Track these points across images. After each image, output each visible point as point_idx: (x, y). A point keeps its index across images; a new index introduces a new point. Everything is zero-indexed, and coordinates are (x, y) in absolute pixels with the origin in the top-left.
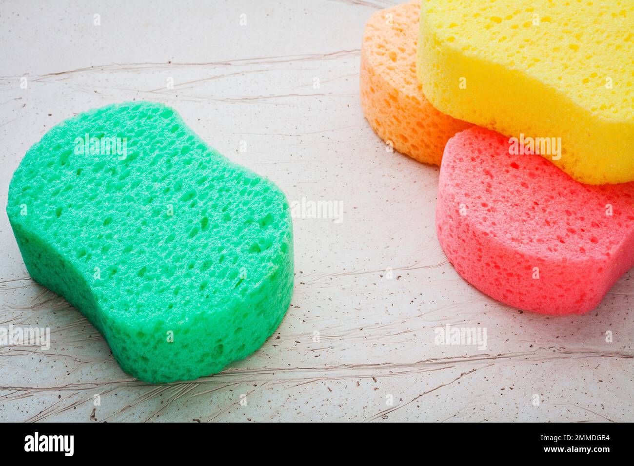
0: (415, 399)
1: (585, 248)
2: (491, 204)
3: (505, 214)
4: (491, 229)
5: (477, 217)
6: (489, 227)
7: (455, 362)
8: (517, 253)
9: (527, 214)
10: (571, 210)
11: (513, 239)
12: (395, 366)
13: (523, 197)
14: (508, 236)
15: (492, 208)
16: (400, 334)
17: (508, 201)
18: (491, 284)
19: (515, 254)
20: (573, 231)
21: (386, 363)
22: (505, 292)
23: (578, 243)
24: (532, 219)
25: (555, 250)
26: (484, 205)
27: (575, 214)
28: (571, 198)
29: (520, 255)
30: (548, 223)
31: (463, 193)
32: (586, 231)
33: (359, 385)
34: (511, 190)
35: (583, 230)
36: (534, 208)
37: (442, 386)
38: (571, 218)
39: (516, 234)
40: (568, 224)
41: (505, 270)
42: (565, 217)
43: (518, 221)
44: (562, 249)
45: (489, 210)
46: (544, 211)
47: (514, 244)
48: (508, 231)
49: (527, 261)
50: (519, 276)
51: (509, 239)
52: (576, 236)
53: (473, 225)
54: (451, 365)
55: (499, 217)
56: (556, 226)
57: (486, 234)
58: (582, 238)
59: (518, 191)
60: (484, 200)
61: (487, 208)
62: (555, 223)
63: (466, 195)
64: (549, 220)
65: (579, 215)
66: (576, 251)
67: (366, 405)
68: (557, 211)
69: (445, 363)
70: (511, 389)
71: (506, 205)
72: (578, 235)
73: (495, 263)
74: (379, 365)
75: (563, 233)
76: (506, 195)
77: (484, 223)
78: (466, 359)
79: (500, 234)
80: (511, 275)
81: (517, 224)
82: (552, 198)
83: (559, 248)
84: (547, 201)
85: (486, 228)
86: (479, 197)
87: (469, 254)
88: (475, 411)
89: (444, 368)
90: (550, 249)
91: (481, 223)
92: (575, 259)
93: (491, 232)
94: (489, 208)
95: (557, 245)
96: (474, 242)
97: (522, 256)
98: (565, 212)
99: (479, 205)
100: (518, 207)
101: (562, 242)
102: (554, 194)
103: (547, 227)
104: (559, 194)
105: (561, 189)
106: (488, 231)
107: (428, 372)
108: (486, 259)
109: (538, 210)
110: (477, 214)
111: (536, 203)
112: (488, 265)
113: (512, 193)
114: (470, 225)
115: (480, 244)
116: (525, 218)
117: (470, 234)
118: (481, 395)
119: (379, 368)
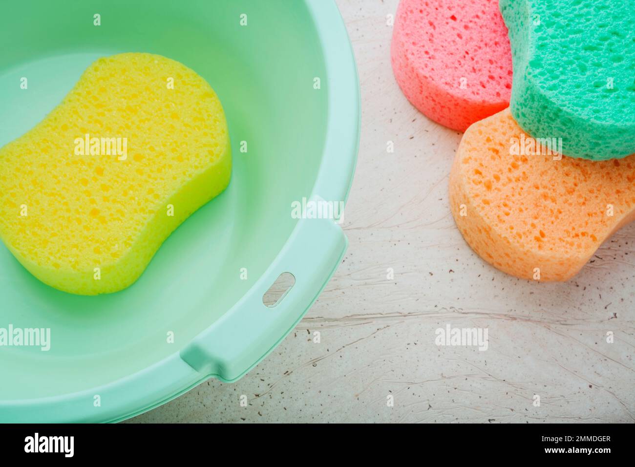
0: (339, 350)
1: (500, 93)
2: (431, 53)
3: (442, 62)
4: (431, 74)
5: (420, 63)
6: (429, 72)
7: (373, 318)
8: (448, 94)
9: (459, 61)
10: (493, 59)
11: (446, 83)
12: (325, 320)
13: (457, 47)
14: (443, 80)
15: (432, 55)
16: (331, 291)
17: (445, 50)
18: (429, 110)
19: (447, 95)
20: (492, 78)
21: (319, 317)
22: (439, 117)
23: (496, 89)
24: (462, 67)
25: (478, 94)
26: (427, 53)
27: (496, 62)
28: (494, 49)
29: (451, 96)
30: (474, 70)
31: (412, 42)
32: (503, 79)
33: (296, 336)
34: (449, 40)
35: (501, 78)
36: (465, 57)
37: (362, 339)
38: (492, 66)
39: (449, 80)
40: (490, 71)
41: (439, 103)
42: (489, 65)
43: (451, 68)
44: (483, 93)
45: (430, 58)
46: (473, 59)
47: (447, 87)
48: (443, 77)
49: (456, 101)
50: (449, 109)
51: (443, 83)
52: (494, 83)
53: (416, 69)
54: (369, 321)
55: (437, 64)
56: (480, 73)
57: (426, 77)
58: (499, 84)
59: (454, 41)
60: (426, 48)
61: (428, 56)
62: (480, 70)
63: (414, 44)
64: (475, 68)
65: (499, 64)
66: (494, 95)
67: (301, 354)
68: (482, 60)
69: (365, 319)
70: (415, 344)
71: (443, 54)
72: (497, 81)
73: (432, 97)
74: (313, 318)
75: (485, 79)
76: (444, 45)
77: (425, 69)
78: (381, 316)
79: (436, 78)
80: (443, 107)
81: (450, 70)
82: (480, 48)
83: (480, 92)
84: (476, 50)
85: (426, 72)
86: (423, 46)
87: (413, 87)
88: (385, 362)
89: (364, 324)
90: (473, 93)
91: (423, 69)
92: (491, 101)
93: (430, 77)
94: (430, 56)
95: (479, 90)
96: (417, 80)
97: (452, 97)
98: (488, 62)
99: (423, 53)
100: (453, 56)
101: (484, 86)
102: (482, 45)
103: (473, 74)
104: (486, 45)
105: (488, 41)
106: (427, 75)
107: (351, 327)
108: (425, 93)
109: (468, 59)
110: (421, 61)
111: (467, 53)
112: (427, 97)
113: (449, 43)
114: (415, 69)
115: (422, 83)
116: (456, 66)
117: (414, 75)
118: (390, 349)
119: (312, 321)
